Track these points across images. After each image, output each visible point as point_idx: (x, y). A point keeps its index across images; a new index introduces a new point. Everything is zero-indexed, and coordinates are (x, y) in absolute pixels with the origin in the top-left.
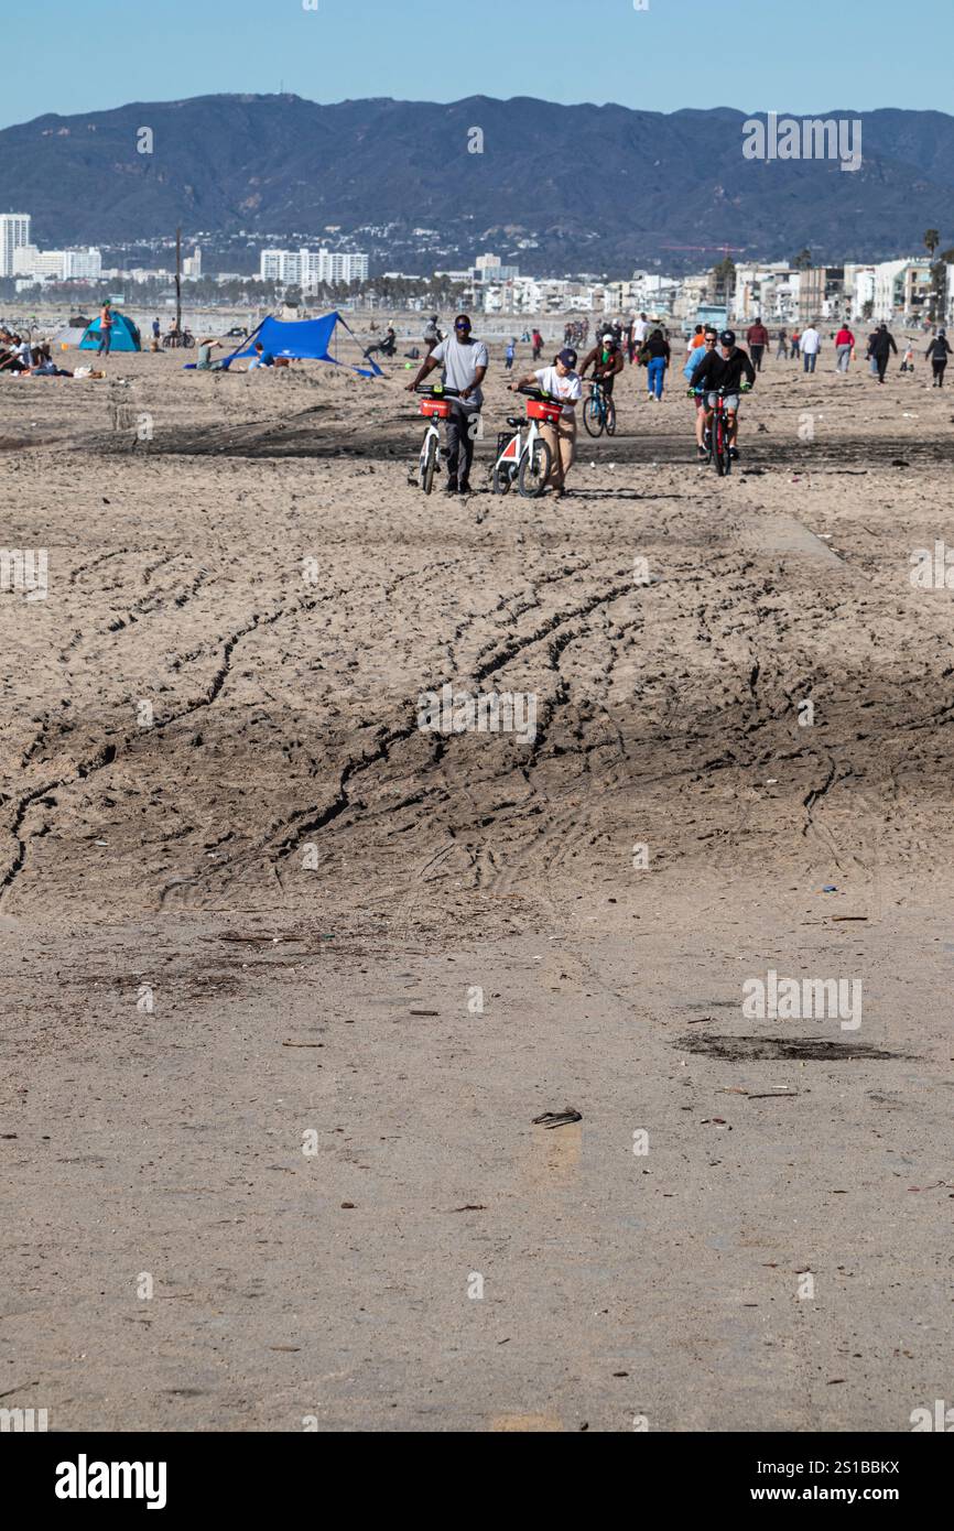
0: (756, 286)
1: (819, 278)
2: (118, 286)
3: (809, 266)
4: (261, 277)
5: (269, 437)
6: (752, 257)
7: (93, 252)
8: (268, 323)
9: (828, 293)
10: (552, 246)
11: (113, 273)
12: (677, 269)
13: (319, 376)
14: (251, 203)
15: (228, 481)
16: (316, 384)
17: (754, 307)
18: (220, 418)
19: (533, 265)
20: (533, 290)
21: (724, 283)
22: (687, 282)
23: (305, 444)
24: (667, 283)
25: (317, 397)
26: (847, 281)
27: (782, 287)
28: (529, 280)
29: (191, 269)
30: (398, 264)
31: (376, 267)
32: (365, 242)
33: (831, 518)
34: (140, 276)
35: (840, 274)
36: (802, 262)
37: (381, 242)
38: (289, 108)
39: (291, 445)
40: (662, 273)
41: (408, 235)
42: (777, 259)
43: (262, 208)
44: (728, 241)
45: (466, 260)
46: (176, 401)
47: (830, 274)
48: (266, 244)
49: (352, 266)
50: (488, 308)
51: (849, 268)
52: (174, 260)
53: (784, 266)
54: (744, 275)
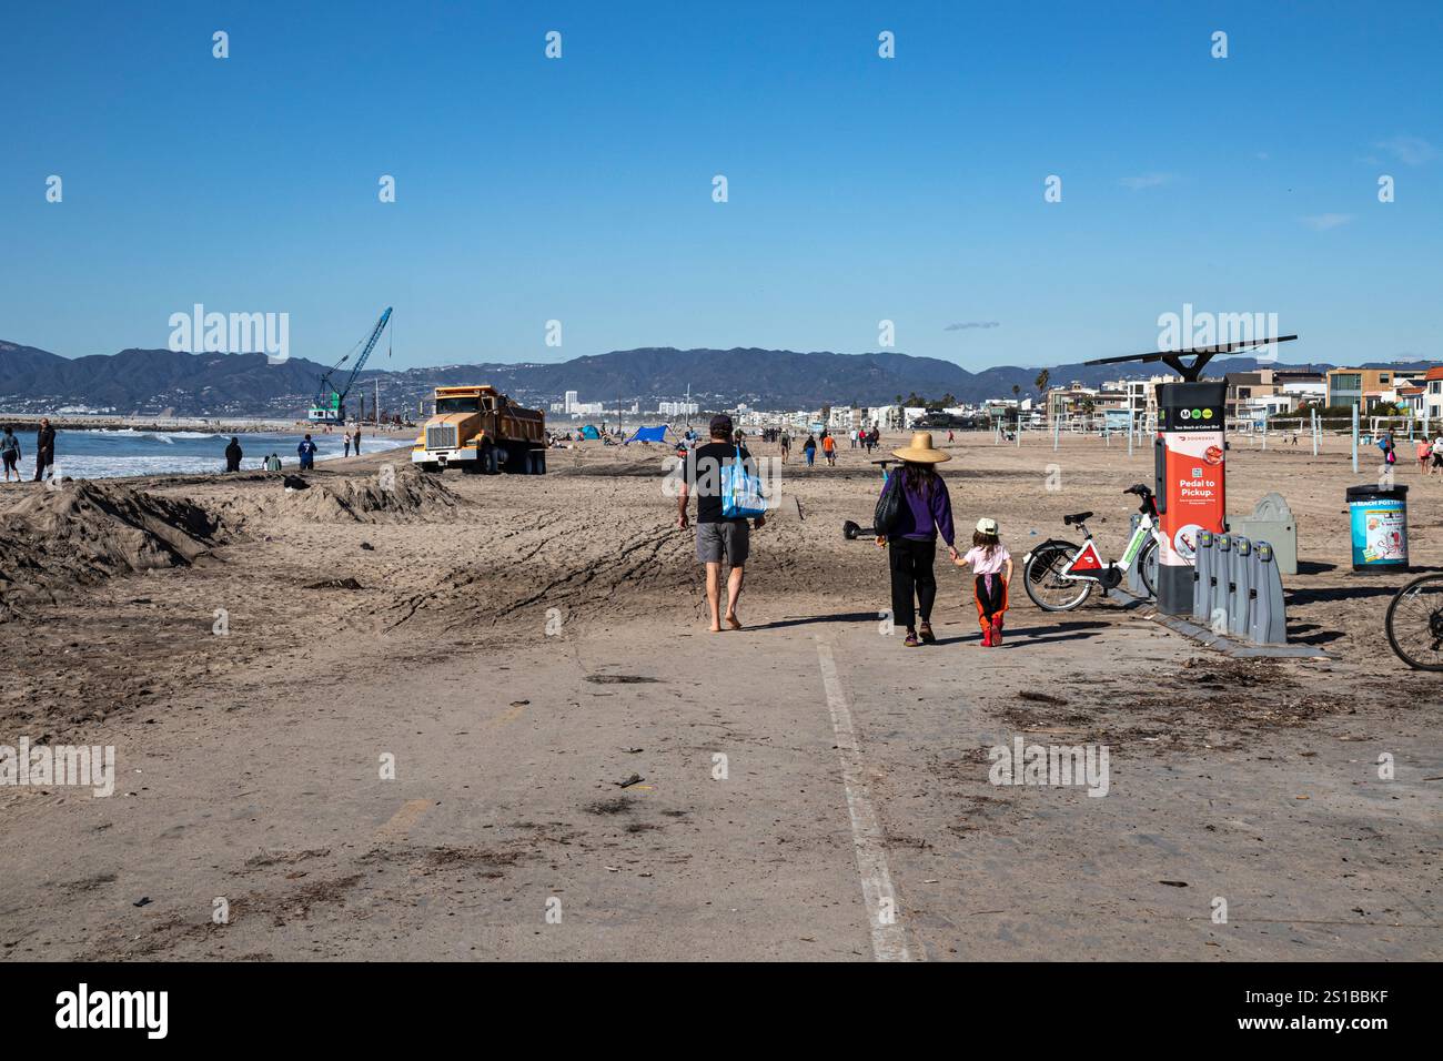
0: (837, 415)
1: (859, 412)
2: (608, 416)
3: (856, 408)
4: (660, 412)
5: (631, 469)
6: (838, 404)
7: (600, 404)
8: (641, 429)
9: (863, 418)
10: (766, 401)
11: (607, 412)
12: (810, 409)
13: (657, 447)
14: (656, 386)
15: (597, 484)
16: (655, 450)
17: (836, 422)
18: (614, 462)
19: (757, 407)
20: (757, 416)
21: (826, 414)
22: (813, 413)
23: (644, 472)
24: (805, 414)
25: (652, 454)
26: (869, 413)
27: (847, 415)
28: (757, 413)
29: (635, 410)
30: (710, 408)
31: (701, 408)
32: (698, 400)
33: (809, 497)
34: (616, 412)
35: (867, 411)
36: (854, 407)
37: (704, 400)
38: (670, 353)
39: (637, 472)
40: (804, 411)
41: (713, 397)
42: (847, 405)
43: (661, 387)
44: (830, 399)
45: (734, 406)
46: (600, 457)
47: (863, 411)
48: (661, 401)
49: (692, 408)
50: (741, 423)
51: (870, 409)
52: (628, 407)
53: (849, 408)
54: (833, 411)
